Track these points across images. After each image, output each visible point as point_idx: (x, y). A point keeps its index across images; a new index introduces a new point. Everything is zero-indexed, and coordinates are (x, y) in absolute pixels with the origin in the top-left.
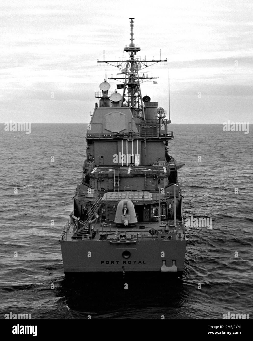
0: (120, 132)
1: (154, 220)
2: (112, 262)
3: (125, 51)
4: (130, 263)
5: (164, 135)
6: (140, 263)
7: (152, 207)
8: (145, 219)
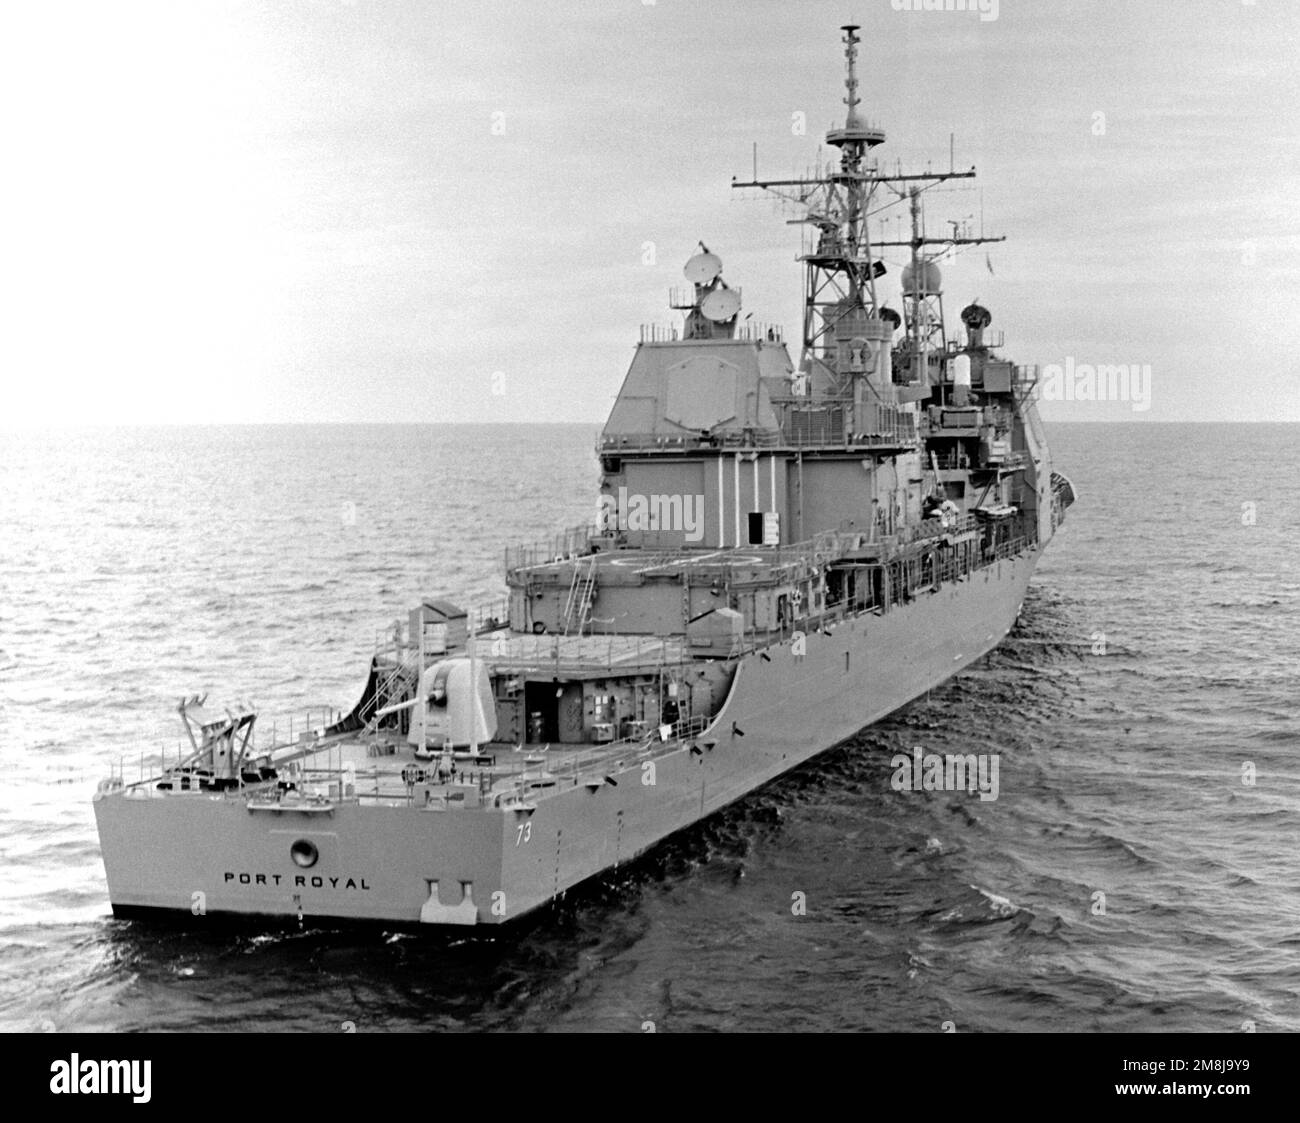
0: (713, 428)
1: (593, 738)
2: (261, 878)
5: (865, 437)
6: (351, 887)
7: (588, 690)
8: (564, 732)
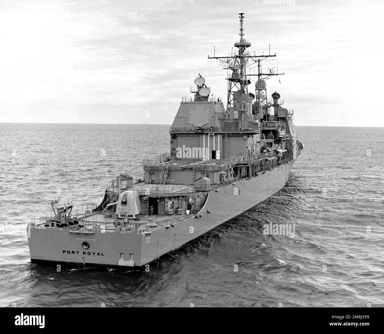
0: (202, 126)
2: (73, 252)
3: (235, 46)
4: (89, 254)
6: (99, 255)
8: (159, 212)
